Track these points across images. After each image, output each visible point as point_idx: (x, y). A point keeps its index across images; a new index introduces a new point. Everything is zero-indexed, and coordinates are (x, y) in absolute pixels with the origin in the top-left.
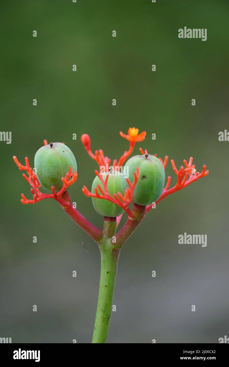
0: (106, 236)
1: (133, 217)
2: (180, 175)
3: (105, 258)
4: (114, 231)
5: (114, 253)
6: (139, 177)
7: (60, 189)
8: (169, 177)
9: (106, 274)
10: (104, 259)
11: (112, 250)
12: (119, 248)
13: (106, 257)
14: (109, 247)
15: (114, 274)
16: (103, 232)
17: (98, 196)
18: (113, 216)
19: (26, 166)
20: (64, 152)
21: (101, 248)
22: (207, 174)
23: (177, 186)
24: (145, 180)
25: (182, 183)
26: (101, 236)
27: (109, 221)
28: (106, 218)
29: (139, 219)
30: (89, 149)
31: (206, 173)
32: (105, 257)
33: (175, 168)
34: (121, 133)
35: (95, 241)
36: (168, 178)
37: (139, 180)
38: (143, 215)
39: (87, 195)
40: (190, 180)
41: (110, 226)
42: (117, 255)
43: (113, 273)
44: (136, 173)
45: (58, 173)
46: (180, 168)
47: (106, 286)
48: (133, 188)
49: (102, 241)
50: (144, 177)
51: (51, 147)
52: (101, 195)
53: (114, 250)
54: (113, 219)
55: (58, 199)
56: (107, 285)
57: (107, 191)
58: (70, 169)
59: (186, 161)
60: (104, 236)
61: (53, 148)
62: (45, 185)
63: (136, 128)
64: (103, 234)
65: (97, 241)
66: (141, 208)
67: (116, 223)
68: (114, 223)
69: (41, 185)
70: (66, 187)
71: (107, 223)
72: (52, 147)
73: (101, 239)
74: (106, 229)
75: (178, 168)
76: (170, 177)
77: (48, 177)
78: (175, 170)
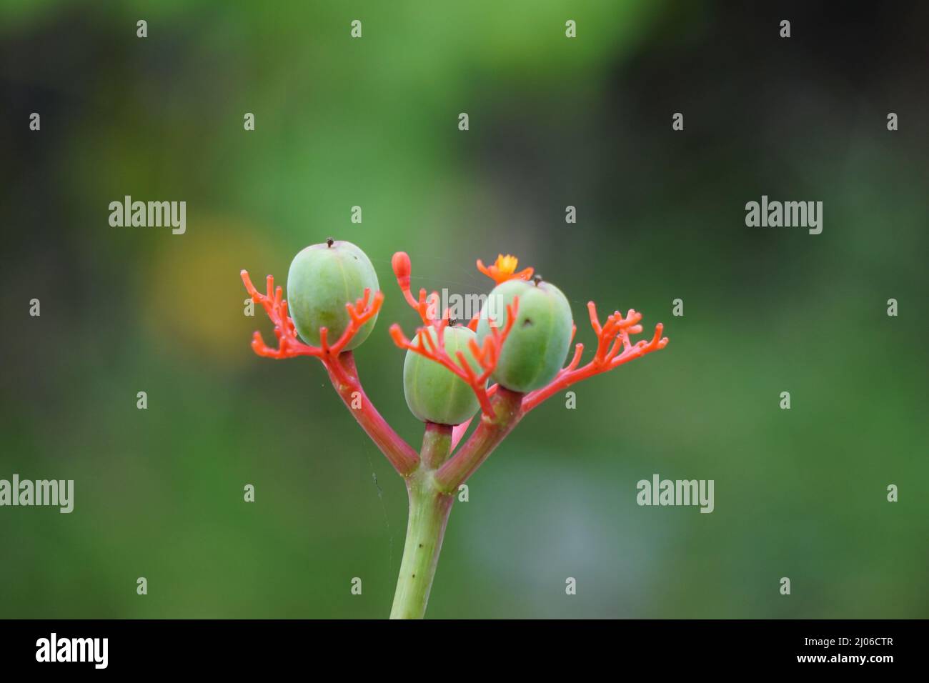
0: (425, 464)
1: (493, 416)
2: (606, 335)
3: (418, 514)
4: (444, 456)
5: (440, 502)
6: (518, 317)
7: (339, 337)
8: (579, 346)
9: (416, 548)
10: (416, 516)
11: (435, 495)
12: (452, 492)
13: (421, 511)
14: (429, 487)
15: (433, 551)
16: (421, 457)
17: (421, 349)
18: (446, 421)
19: (266, 295)
20: (356, 258)
21: (411, 491)
22: (663, 345)
23: (596, 363)
24: (529, 329)
25: (607, 358)
26: (416, 462)
27: (436, 433)
28: (430, 424)
29: (504, 424)
30: (406, 285)
31: (661, 342)
32: (419, 511)
33: (595, 320)
34: (479, 263)
35: (401, 475)
36: (575, 347)
37: (516, 326)
38: (514, 416)
39: (400, 344)
40: (627, 354)
41: (437, 444)
42: (447, 509)
43: (432, 548)
44: (512, 306)
45: (338, 301)
46: (607, 319)
47: (414, 576)
48: (503, 340)
49: (416, 473)
50: (527, 321)
51: (329, 246)
52: (428, 348)
53: (440, 495)
54: (446, 428)
55: (331, 360)
56: (416, 575)
57: (443, 346)
58: (367, 292)
59: (619, 314)
60: (422, 464)
61: (334, 248)
62: (306, 330)
63: (511, 255)
64: (420, 459)
65: (404, 473)
66: (512, 397)
67: (451, 440)
68: (446, 437)
69: (297, 330)
70: (353, 331)
71: (430, 436)
72: (332, 246)
73: (415, 470)
74: (427, 450)
75: (603, 320)
76: (581, 345)
77: (316, 309)
78: (595, 325)
